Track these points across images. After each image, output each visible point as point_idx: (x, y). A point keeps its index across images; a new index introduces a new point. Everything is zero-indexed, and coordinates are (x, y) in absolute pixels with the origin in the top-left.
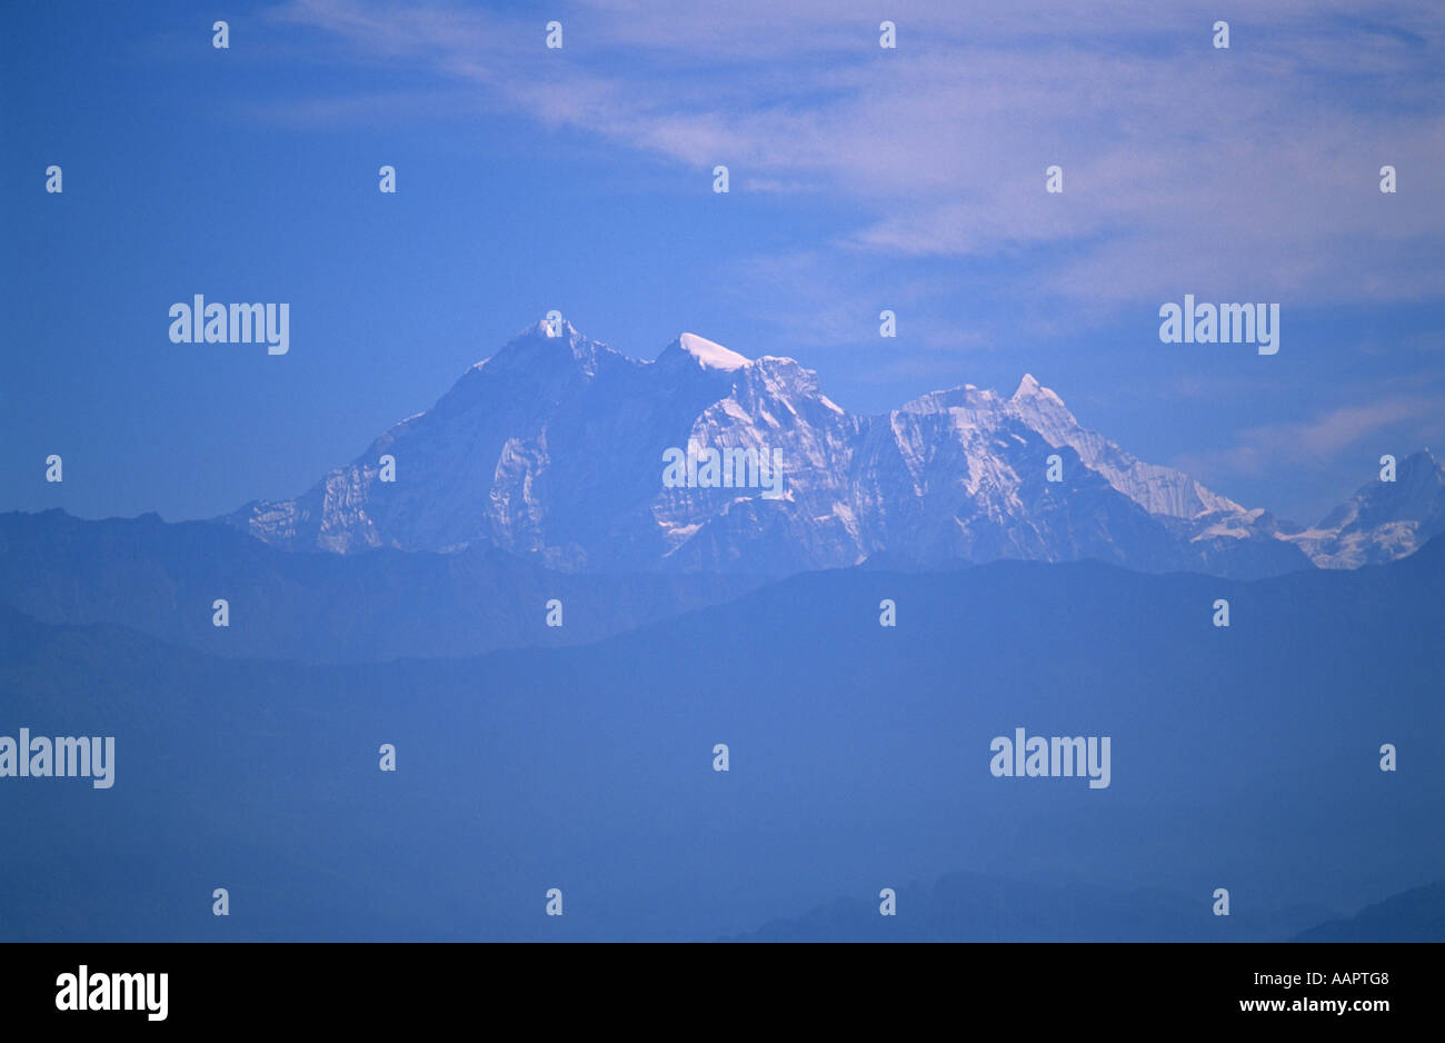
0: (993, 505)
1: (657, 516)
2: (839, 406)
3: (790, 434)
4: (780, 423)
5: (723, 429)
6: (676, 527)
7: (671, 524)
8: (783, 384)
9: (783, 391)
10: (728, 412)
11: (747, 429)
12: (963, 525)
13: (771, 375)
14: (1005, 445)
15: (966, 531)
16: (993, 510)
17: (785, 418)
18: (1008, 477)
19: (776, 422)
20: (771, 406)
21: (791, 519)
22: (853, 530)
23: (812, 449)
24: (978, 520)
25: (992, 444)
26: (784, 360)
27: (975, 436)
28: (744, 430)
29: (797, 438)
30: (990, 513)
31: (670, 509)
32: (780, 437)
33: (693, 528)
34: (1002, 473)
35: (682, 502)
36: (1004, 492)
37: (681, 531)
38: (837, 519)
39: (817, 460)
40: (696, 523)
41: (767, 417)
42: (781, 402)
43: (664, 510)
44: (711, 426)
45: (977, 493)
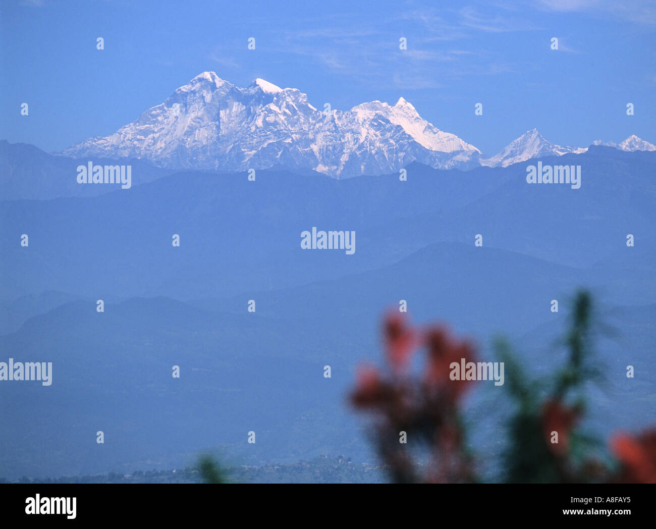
0: (370, 146)
1: (241, 147)
2: (315, 108)
3: (295, 117)
4: (292, 113)
5: (269, 115)
6: (248, 151)
7: (246, 150)
8: (293, 99)
9: (293, 101)
10: (272, 108)
11: (279, 115)
12: (358, 153)
13: (289, 95)
14: (376, 124)
15: (359, 156)
16: (370, 148)
17: (294, 112)
18: (377, 136)
19: (290, 113)
20: (288, 106)
21: (290, 149)
22: (317, 154)
23: (304, 123)
24: (363, 152)
25: (371, 123)
26: (294, 90)
27: (365, 120)
28: (277, 115)
29: (298, 120)
30: (368, 150)
31: (246, 144)
32: (292, 119)
33: (254, 152)
34: (374, 134)
35: (251, 142)
36: (374, 141)
37: (250, 153)
38: (312, 150)
39: (305, 127)
40: (255, 150)
41: (287, 111)
42: (292, 105)
43: (244, 144)
44: (265, 114)
45: (364, 142)
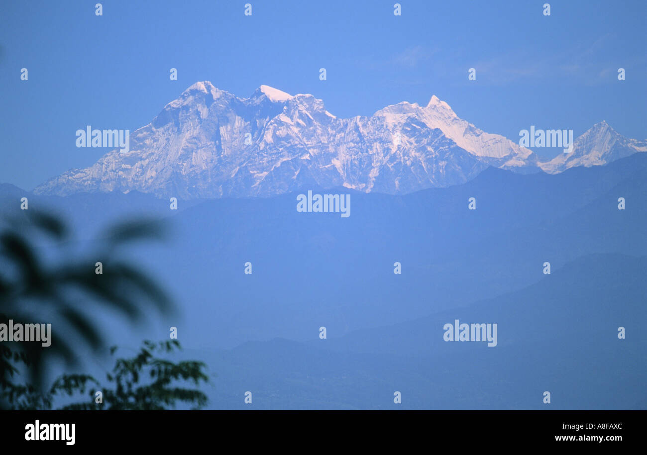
0: (404, 156)
1: (249, 168)
2: (334, 115)
3: (311, 128)
4: (306, 124)
5: (280, 128)
6: (258, 173)
7: (255, 172)
8: (308, 106)
9: (307, 109)
10: (282, 120)
11: (291, 127)
12: (390, 166)
13: (301, 103)
14: (409, 129)
15: (392, 169)
16: (404, 159)
17: (309, 122)
18: (411, 144)
19: (304, 124)
20: (301, 116)
21: (309, 167)
22: (341, 171)
23: (322, 135)
24: (397, 164)
25: (403, 129)
26: (307, 95)
27: (395, 126)
28: (289, 128)
29: (315, 131)
30: (402, 161)
31: (255, 165)
32: (306, 130)
33: (265, 173)
34: (408, 142)
35: (261, 162)
36: (409, 150)
37: (261, 175)
38: (334, 166)
39: (324, 140)
40: (266, 171)
41: (301, 121)
42: (306, 115)
43: (253, 165)
44: (274, 126)
45: (396, 152)
